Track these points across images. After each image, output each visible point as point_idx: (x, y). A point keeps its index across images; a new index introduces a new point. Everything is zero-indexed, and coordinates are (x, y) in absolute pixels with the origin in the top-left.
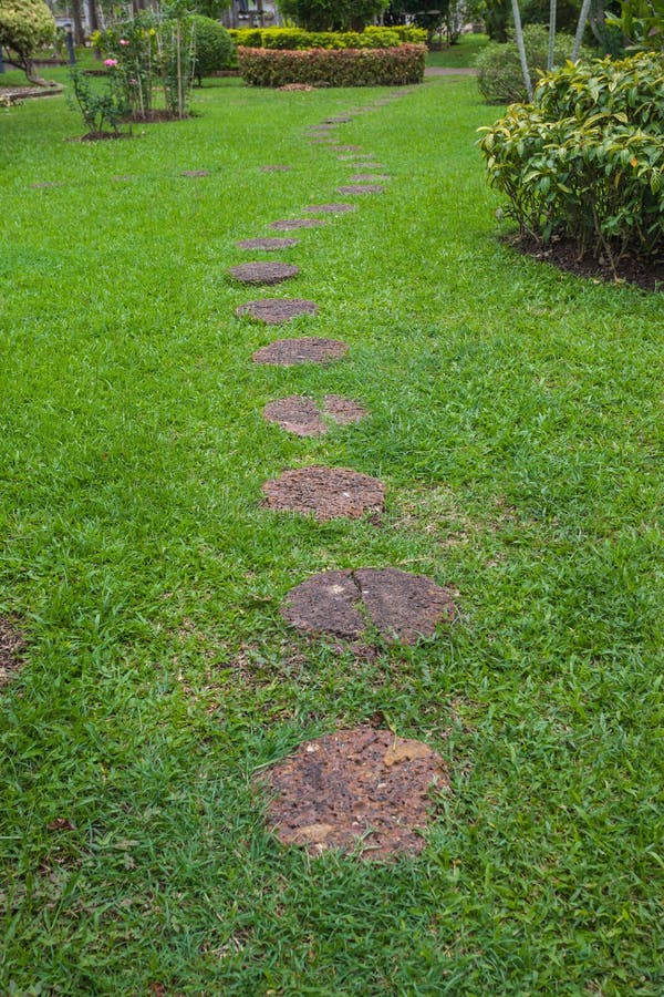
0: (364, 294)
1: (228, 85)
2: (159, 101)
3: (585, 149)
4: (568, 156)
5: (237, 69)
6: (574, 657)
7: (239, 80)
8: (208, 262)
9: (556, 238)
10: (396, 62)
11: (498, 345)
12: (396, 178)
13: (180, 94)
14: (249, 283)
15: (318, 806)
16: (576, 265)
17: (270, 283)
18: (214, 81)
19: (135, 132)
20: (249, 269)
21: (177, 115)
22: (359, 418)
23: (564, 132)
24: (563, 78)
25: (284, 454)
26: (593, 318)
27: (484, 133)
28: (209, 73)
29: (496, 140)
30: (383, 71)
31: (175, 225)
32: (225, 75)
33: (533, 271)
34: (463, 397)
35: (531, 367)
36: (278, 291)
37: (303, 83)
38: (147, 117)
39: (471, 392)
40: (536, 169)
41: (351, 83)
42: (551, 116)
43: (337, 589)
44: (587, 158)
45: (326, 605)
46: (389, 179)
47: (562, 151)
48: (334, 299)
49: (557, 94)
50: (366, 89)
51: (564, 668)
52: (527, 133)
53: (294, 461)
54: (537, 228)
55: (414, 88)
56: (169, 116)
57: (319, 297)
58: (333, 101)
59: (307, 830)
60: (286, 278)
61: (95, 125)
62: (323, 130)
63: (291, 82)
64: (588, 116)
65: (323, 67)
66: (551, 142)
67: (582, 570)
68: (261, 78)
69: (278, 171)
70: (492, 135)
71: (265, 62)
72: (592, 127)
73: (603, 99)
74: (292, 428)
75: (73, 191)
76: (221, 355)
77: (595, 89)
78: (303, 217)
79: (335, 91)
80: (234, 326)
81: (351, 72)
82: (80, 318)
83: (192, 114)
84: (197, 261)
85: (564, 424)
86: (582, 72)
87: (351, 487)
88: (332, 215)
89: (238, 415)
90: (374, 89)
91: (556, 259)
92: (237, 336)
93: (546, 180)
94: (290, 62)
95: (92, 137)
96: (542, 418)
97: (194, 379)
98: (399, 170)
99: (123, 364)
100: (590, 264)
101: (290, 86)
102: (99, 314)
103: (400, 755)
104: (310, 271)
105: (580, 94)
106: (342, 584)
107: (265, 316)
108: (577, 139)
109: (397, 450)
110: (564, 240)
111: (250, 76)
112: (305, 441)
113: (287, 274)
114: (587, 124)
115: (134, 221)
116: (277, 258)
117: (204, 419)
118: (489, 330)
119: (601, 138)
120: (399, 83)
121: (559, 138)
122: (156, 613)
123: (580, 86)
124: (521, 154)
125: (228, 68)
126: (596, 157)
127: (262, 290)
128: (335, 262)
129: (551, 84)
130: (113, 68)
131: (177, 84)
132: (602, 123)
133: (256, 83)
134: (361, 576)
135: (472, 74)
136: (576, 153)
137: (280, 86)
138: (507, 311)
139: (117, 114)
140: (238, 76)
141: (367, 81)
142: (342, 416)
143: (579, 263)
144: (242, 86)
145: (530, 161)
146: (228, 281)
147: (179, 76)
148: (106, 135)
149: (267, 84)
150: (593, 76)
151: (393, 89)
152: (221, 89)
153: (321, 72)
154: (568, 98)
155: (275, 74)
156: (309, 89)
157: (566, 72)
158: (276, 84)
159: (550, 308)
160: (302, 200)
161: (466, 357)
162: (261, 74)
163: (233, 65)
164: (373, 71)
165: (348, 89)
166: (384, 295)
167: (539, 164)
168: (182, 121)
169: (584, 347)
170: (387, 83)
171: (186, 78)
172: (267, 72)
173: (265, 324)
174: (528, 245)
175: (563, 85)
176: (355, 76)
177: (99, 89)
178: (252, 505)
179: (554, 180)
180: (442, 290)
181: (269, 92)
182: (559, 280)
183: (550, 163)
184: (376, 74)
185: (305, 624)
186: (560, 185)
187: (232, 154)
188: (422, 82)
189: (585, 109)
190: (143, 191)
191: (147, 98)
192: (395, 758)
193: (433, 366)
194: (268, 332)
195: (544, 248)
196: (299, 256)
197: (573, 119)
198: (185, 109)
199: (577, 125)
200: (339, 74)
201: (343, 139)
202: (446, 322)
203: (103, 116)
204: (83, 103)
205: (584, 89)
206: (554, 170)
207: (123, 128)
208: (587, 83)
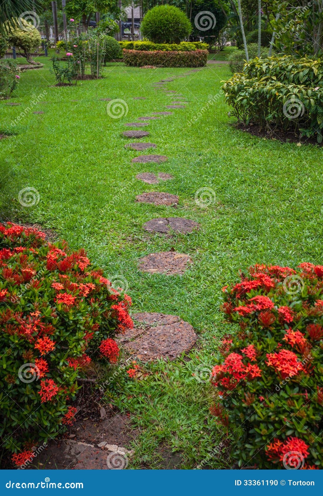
0: (175, 142)
1: (118, 66)
2: (88, 71)
3: (260, 89)
4: (253, 91)
5: (122, 59)
6: (236, 239)
7: (123, 63)
8: (113, 130)
9: (251, 124)
10: (194, 57)
11: (224, 158)
12: (190, 103)
13: (98, 68)
14: (130, 137)
15: (153, 265)
16: (258, 134)
17: (138, 137)
18: (112, 63)
19: (78, 83)
20: (130, 132)
21: (96, 77)
22: (170, 179)
23: (252, 83)
24: (254, 63)
25: (143, 189)
26: (261, 151)
27: (223, 83)
28: (110, 60)
29: (228, 85)
30: (188, 61)
31: (99, 118)
32: (117, 61)
33: (241, 135)
34: (209, 174)
35: (236, 165)
36: (141, 140)
37: (152, 65)
38: (83, 77)
39: (212, 172)
40: (242, 96)
41: (174, 66)
42: (249, 77)
43: (161, 222)
44: (260, 92)
45: (158, 226)
46: (187, 103)
47: (251, 89)
48: (163, 144)
49: (251, 69)
50: (180, 68)
51: (233, 242)
52: (239, 83)
53: (147, 190)
54: (245, 121)
55: (201, 68)
56: (92, 77)
57: (157, 142)
58: (165, 73)
59: (150, 270)
60: (144, 136)
61: (61, 80)
62: (160, 84)
63: (146, 65)
64: (262, 77)
65: (161, 59)
66: (248, 86)
67: (243, 218)
68: (133, 63)
69: (141, 99)
70: (226, 84)
71: (135, 56)
72: (263, 81)
73: (267, 71)
74: (146, 181)
75: (54, 105)
76: (120, 160)
77: (264, 68)
78: (151, 116)
79: (167, 69)
80: (124, 151)
81: (173, 61)
82: (65, 147)
83: (102, 77)
84: (108, 130)
85: (244, 182)
86: (260, 61)
87: (167, 197)
88: (163, 116)
89: (126, 178)
90: (184, 69)
91: (251, 131)
92: (125, 154)
93: (245, 100)
94: (146, 56)
95: (60, 85)
96: (237, 180)
97: (110, 167)
98: (192, 100)
99: (83, 162)
100: (263, 133)
101: (146, 66)
102: (72, 146)
103: (179, 256)
104: (154, 134)
105: (259, 69)
106: (163, 221)
107: (136, 148)
108: (257, 85)
109: (184, 188)
110: (255, 125)
111: (128, 62)
112: (151, 185)
113: (145, 134)
114: (261, 80)
115: (82, 116)
116: (140, 130)
117: (114, 179)
118: (222, 154)
119: (266, 85)
120: (195, 66)
121: (251, 85)
122: (101, 227)
123: (259, 66)
124: (236, 90)
125: (118, 58)
126: (263, 92)
127: (135, 140)
128: (164, 131)
129: (249, 65)
130: (70, 57)
131: (97, 64)
132: (267, 80)
133: (131, 65)
134: (170, 219)
135: (227, 63)
136: (256, 90)
137: (141, 66)
138: (229, 148)
139: (70, 76)
140: (122, 61)
141: (181, 65)
142: (164, 178)
143: (259, 133)
144: (124, 66)
145: (240, 93)
146: (121, 136)
147: (98, 60)
148: (66, 85)
149: (135, 65)
150: (264, 63)
151: (192, 69)
152: (114, 67)
153: (160, 60)
154: (255, 70)
155: (140, 61)
156: (154, 68)
157: (255, 61)
158: (140, 65)
159: (246, 148)
160: (151, 110)
161: (212, 162)
162: (133, 61)
163: (120, 57)
164: (184, 61)
165: (172, 69)
166: (182, 143)
167: (243, 94)
168: (98, 80)
169: (256, 159)
170: (190, 66)
171: (100, 61)
172: (136, 60)
173: (136, 150)
174: (240, 126)
175: (253, 66)
176: (175, 63)
177: (63, 65)
178: (133, 201)
179: (249, 100)
180: (205, 141)
181: (137, 69)
182: (250, 138)
183: (247, 94)
184: (185, 62)
185: (150, 230)
186: (251, 102)
187: (121, 93)
188: (205, 66)
189: (261, 74)
190: (84, 105)
191: (83, 70)
192: (177, 257)
193: (199, 164)
194: (137, 153)
195: (247, 127)
196: (149, 129)
197: (257, 78)
198: (99, 75)
199: (257, 80)
200: (168, 62)
201: (169, 88)
202: (205, 151)
203: (65, 76)
204: (56, 71)
205: (260, 67)
206: (248, 97)
207: (73, 82)
208: (262, 65)
